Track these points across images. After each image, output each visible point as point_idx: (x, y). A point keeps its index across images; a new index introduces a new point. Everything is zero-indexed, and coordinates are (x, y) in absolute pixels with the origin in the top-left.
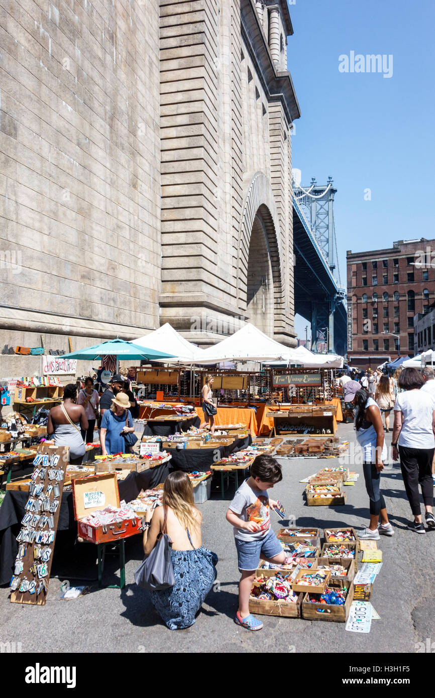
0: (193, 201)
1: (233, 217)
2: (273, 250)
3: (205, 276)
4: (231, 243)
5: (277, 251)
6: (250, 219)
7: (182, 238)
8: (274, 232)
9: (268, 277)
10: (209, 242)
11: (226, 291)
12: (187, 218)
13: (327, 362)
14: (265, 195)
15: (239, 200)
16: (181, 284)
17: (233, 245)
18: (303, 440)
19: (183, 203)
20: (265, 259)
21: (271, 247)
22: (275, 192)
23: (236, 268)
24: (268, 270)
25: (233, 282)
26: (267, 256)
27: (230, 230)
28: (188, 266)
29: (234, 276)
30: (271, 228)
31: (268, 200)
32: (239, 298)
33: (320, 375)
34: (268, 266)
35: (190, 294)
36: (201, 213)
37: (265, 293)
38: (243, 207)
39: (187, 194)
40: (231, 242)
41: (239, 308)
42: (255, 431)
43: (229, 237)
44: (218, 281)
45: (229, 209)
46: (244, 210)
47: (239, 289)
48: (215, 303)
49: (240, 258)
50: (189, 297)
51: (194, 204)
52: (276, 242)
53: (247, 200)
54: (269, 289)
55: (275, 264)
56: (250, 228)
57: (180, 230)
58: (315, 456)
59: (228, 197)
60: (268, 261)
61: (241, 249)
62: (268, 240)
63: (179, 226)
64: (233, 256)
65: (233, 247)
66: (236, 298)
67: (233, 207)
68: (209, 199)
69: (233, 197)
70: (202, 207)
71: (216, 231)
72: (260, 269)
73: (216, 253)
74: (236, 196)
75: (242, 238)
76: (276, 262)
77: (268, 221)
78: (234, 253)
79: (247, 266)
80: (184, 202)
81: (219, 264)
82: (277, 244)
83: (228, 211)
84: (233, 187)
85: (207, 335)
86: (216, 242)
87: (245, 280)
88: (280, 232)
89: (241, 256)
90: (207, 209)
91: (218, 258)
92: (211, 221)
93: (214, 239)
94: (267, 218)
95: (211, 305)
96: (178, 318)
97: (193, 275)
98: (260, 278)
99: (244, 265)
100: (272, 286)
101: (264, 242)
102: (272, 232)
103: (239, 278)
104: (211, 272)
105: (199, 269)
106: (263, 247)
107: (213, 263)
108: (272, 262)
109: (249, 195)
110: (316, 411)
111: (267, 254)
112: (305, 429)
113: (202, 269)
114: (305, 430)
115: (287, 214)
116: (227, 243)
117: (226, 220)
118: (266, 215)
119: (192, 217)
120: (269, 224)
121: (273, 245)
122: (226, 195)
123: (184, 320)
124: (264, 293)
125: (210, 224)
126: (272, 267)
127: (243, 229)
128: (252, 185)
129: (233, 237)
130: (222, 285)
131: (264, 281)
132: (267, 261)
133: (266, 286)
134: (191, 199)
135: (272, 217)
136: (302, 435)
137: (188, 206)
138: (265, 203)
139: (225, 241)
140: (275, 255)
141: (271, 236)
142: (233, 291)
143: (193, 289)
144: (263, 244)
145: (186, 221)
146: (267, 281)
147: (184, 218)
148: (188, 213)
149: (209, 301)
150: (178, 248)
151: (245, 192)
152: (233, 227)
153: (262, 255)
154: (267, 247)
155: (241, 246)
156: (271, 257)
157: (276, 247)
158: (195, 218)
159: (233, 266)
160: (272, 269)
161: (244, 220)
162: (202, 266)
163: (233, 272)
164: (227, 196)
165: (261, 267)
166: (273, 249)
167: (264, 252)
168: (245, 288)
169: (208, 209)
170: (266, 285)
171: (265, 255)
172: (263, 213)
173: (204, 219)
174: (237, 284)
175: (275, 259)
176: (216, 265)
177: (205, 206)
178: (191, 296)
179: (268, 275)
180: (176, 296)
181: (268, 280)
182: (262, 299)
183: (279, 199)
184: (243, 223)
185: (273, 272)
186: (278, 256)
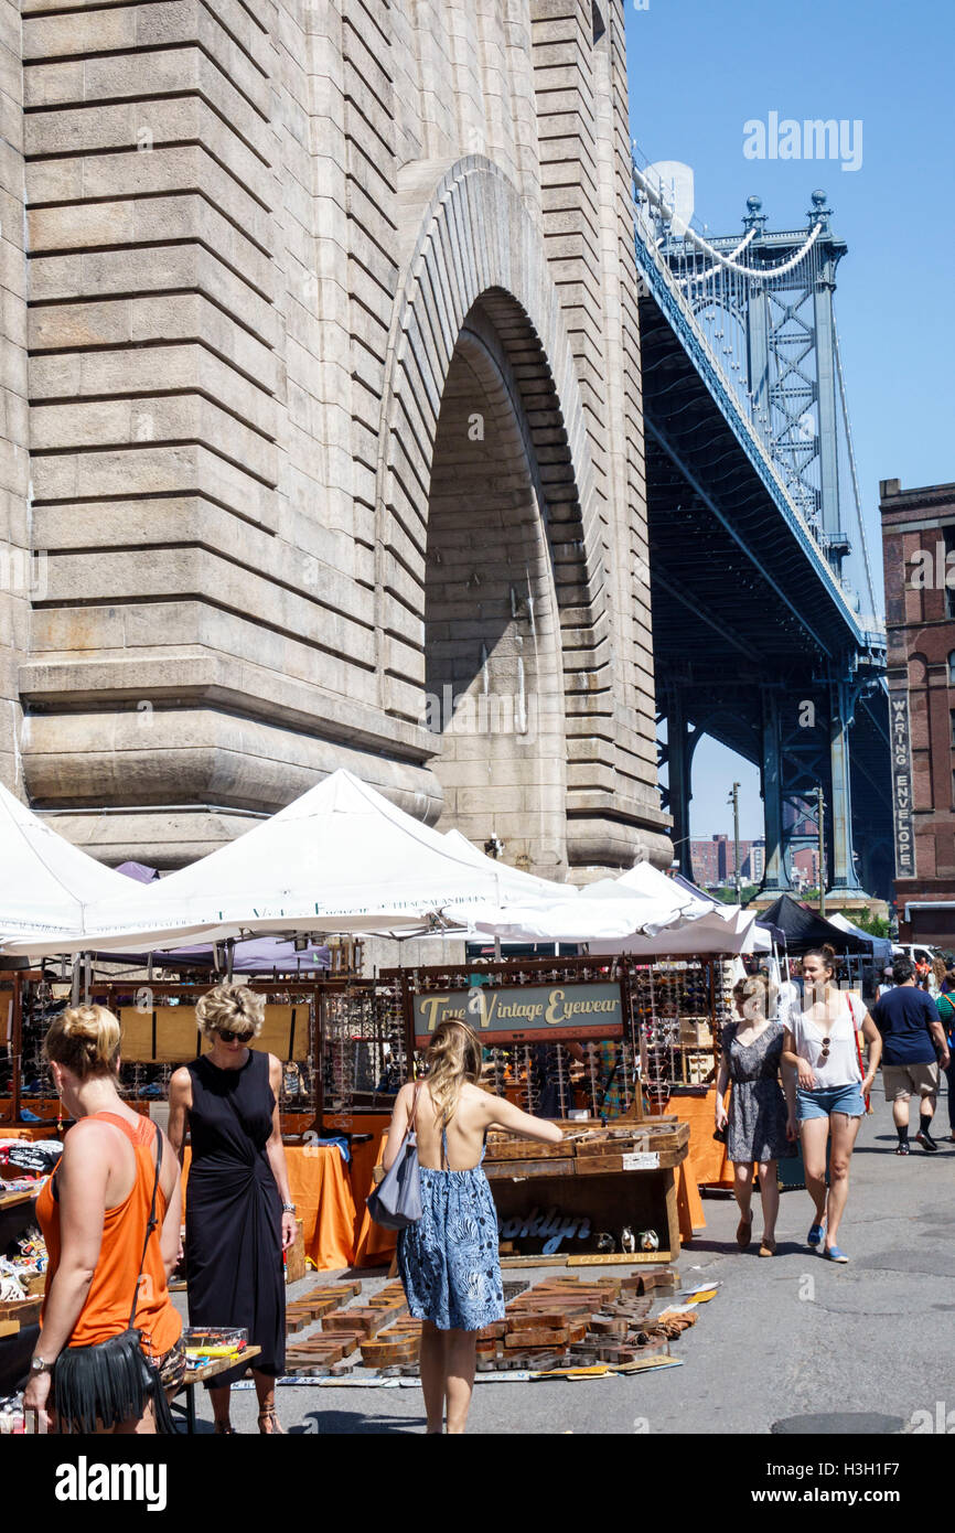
0: (159, 269)
1: (353, 337)
2: (555, 477)
3: (214, 578)
4: (347, 444)
5: (568, 480)
6: (431, 348)
7: (115, 421)
8: (554, 403)
9: (536, 587)
10: (234, 440)
11: (321, 640)
12: (134, 338)
13: (642, 932)
14: (504, 253)
15: (381, 267)
16: (112, 613)
17: (357, 453)
18: (527, 1285)
19: (116, 277)
20: (520, 514)
21: (541, 464)
22: (558, 246)
23: (371, 548)
24: (535, 557)
25: (358, 602)
26: (529, 502)
27: (340, 390)
28: (144, 540)
29: (359, 582)
30: (538, 386)
31: (518, 271)
32: (389, 672)
33: (616, 989)
34: (534, 541)
35: (151, 657)
36: (194, 316)
37: (527, 650)
38: (399, 296)
39: (132, 238)
40: (347, 437)
41: (391, 712)
42: (343, 1243)
43: (337, 421)
44: (284, 601)
45: (334, 304)
46: (403, 310)
47: (388, 632)
48: (264, 689)
49: (389, 508)
50: (143, 666)
51: (164, 278)
52: (561, 443)
53: (420, 270)
54: (540, 634)
55: (560, 531)
56: (436, 383)
57: (106, 391)
58: (526, 1367)
59: (328, 257)
60: (534, 520)
61: (391, 468)
62: (530, 435)
63: (101, 373)
64: (357, 500)
65: (356, 459)
66: (372, 669)
67: (352, 296)
68: (232, 262)
69: (351, 256)
70: (197, 290)
71: (269, 393)
72: (500, 553)
73: (272, 487)
74: (365, 252)
75: (397, 421)
76: (567, 527)
77: (525, 357)
78: (364, 484)
79: (422, 537)
80: (122, 273)
81: (285, 528)
82: (568, 448)
83: (330, 312)
84: (350, 216)
85: (222, 829)
86: (271, 440)
87: (417, 597)
88: (577, 402)
89: (392, 493)
90: (218, 297)
91: (282, 506)
92: (243, 349)
93: (260, 425)
94: (522, 344)
95: (245, 702)
96: (98, 757)
97: (162, 573)
98: (502, 591)
99: (407, 532)
100: (552, 621)
101: (514, 443)
102: (544, 402)
103: (387, 589)
104: (246, 561)
105: (189, 551)
106: (510, 465)
107: (258, 525)
108: (549, 524)
109: (426, 248)
110: (591, 1150)
111: (526, 493)
112: (552, 1230)
113: (200, 551)
114: (548, 1238)
115: (613, 331)
116: (326, 445)
117: (323, 349)
118: (515, 333)
119: (156, 335)
120: (532, 372)
121: (550, 455)
122: (318, 245)
123: (124, 766)
124: (520, 651)
125: (237, 362)
126: (553, 543)
127: (400, 385)
128: (439, 212)
129: (355, 418)
130: (304, 618)
131: (521, 602)
132: (530, 522)
133: (529, 621)
134: (150, 261)
135: (539, 343)
136: (532, 1259)
137: (137, 289)
138: (507, 285)
139: (320, 437)
140: (560, 495)
141: (540, 419)
142: (357, 642)
143: (159, 635)
144: (507, 451)
145: (131, 353)
146: (531, 602)
147: (124, 339)
148: (139, 319)
149: (234, 685)
150: (99, 466)
151: (409, 239)
152: (355, 377)
153: (509, 495)
154: (525, 461)
155: (394, 457)
156: (547, 503)
157: (565, 461)
158: (168, 336)
159: (358, 541)
160: (552, 553)
161: (403, 351)
162: (200, 538)
163: (361, 564)
164: (323, 250)
165: (506, 545)
166: (553, 473)
167: (514, 482)
168: (417, 630)
169: (225, 302)
170: (529, 618)
171: (517, 498)
172: (501, 324)
173: (208, 340)
174: (376, 612)
175: (563, 512)
176: (272, 533)
177: (213, 287)
178: (154, 664)
179: (536, 577)
180: (92, 667)
181: (538, 597)
182: (515, 677)
183: (574, 270)
184: (401, 362)
185: (556, 564)
186: (572, 501)
